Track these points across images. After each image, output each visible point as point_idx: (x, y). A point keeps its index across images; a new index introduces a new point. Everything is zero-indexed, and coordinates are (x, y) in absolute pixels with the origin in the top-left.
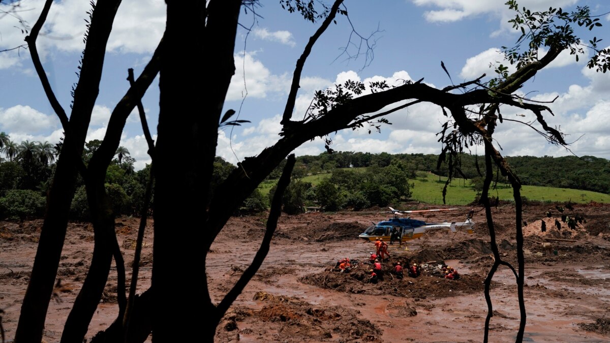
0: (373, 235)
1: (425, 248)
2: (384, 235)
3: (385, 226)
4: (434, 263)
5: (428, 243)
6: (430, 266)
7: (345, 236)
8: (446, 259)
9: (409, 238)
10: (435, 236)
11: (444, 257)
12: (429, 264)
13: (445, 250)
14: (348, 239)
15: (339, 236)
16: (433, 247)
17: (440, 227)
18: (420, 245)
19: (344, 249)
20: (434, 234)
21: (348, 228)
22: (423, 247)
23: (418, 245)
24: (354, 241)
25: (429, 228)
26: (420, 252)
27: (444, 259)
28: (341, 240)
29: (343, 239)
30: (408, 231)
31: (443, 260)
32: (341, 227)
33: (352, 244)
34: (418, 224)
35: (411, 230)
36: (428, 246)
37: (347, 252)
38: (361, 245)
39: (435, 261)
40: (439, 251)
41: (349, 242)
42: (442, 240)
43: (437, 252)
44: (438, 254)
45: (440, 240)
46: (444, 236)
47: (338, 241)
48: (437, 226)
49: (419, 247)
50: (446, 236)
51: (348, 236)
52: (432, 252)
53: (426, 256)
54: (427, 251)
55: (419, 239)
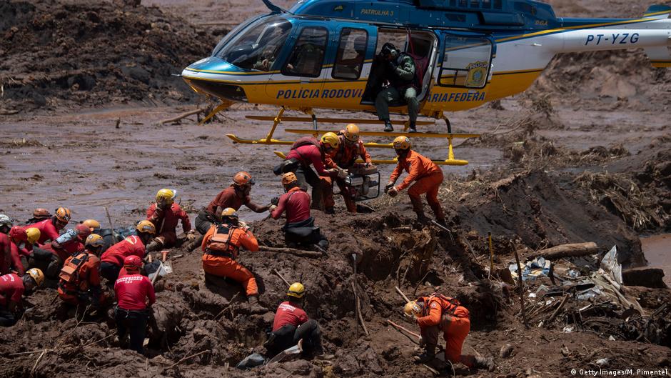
0: (265, 70)
1: (529, 163)
2: (326, 73)
3: (336, 24)
4: (587, 253)
5: (550, 134)
6: (559, 269)
7: (63, 83)
8: (652, 227)
9: (466, 98)
10: (589, 88)
11: (641, 219)
12: (553, 258)
13: (644, 179)
14: (81, 102)
15: (26, 78)
16: (576, 159)
17: (635, 39)
18: (504, 142)
19: (64, 159)
20: (582, 77)
21: (82, 34)
22: (518, 155)
23: (488, 141)
24: (114, 112)
25: (578, 40)
26: (502, 187)
27: (639, 231)
28: (39, 105)
29: (53, 101)
30: (465, 56)
31: (631, 236)
32: (37, 28)
33: (107, 132)
34: (518, 18)
35: (476, 53)
36: (551, 151)
37: (81, 176)
38: (161, 134)
39: (590, 245)
40: (611, 184)
41: (88, 115)
42: (632, 118)
43: (598, 185)
44: (607, 202)
45: (612, 118)
46: (639, 93)
47: (19, 109)
49: (496, 153)
50: (655, 90)
51: (83, 83)
52: (573, 184)
53: (536, 210)
54: (544, 178)
55: (497, 106)
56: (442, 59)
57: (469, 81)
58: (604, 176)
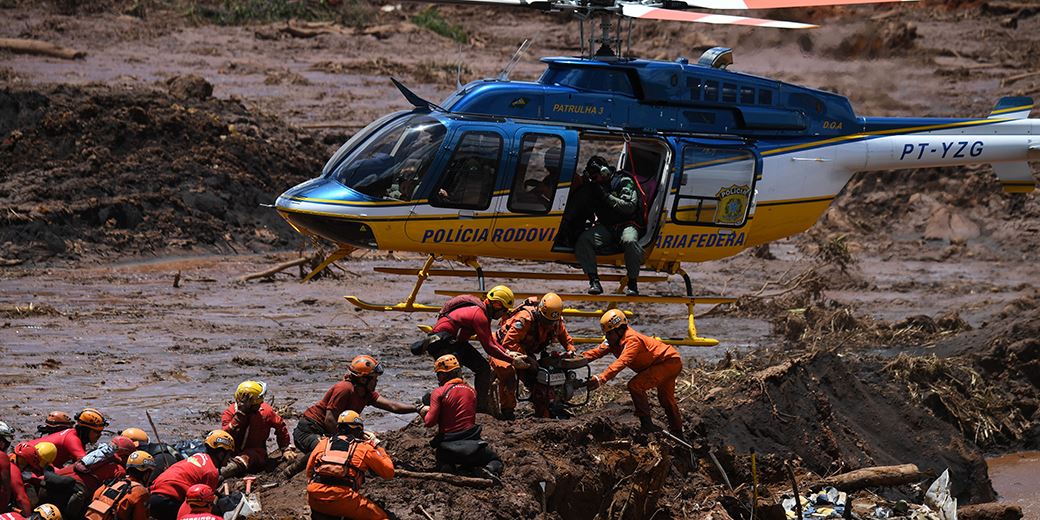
1: (814, 341)
2: (499, 203)
4: (906, 480)
5: (847, 297)
6: (861, 505)
7: (91, 217)
8: (1003, 442)
9: (716, 241)
10: (904, 227)
11: (986, 428)
12: (850, 488)
13: (992, 366)
14: (120, 247)
15: (35, 210)
16: (886, 335)
17: (977, 151)
18: (774, 310)
19: (93, 335)
20: (897, 209)
21: (122, 142)
22: (796, 329)
23: (751, 307)
24: (171, 263)
25: (892, 150)
26: (772, 380)
27: (985, 447)
28: (55, 252)
29: (78, 245)
31: (970, 455)
32: (51, 132)
33: (158, 292)
34: (798, 118)
36: (847, 323)
37: (118, 361)
38: (243, 297)
39: (909, 468)
40: (940, 374)
41: (131, 267)
42: (973, 272)
43: (920, 376)
44: (934, 402)
45: (942, 271)
46: (985, 233)
47: (23, 258)
48: (954, 139)
49: (762, 327)
50: (1008, 229)
51: (123, 217)
52: (881, 373)
53: (824, 414)
54: (838, 366)
55: (763, 254)
56: (680, 181)
57: (719, 215)
58: (931, 362)
